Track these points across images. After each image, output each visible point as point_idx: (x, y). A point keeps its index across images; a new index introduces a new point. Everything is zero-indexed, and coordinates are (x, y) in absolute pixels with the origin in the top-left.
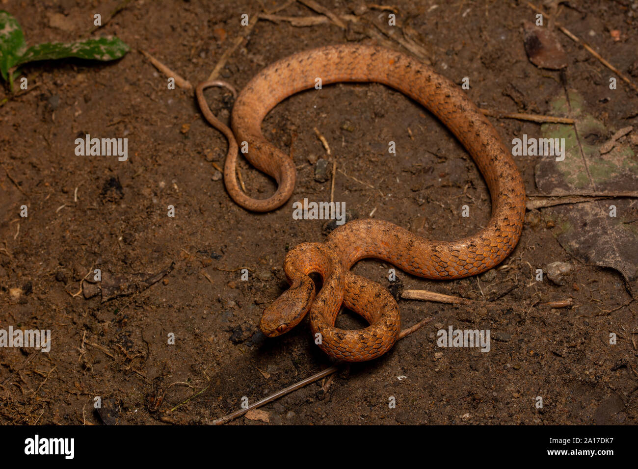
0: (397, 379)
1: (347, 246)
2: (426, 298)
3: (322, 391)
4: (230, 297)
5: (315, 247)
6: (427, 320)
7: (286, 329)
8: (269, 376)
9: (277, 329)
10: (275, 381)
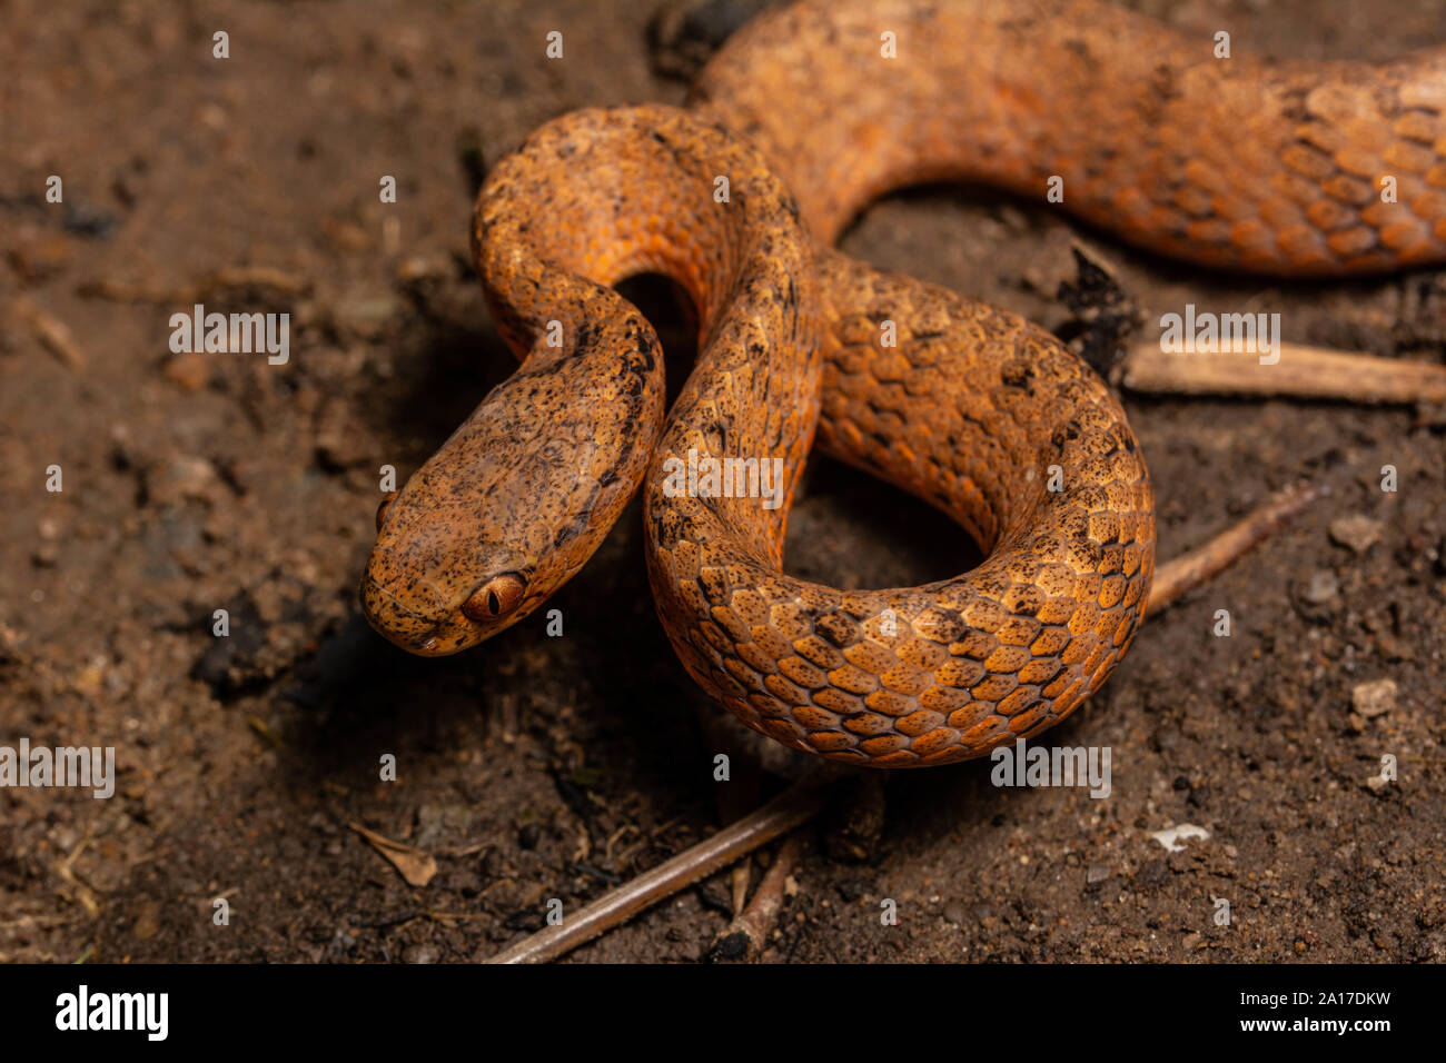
0: (1154, 845)
1: (811, 123)
2: (1263, 381)
3: (742, 939)
4: (179, 441)
5: (643, 130)
6: (1286, 501)
7: (516, 601)
8: (431, 869)
9: (467, 609)
10: (468, 893)
